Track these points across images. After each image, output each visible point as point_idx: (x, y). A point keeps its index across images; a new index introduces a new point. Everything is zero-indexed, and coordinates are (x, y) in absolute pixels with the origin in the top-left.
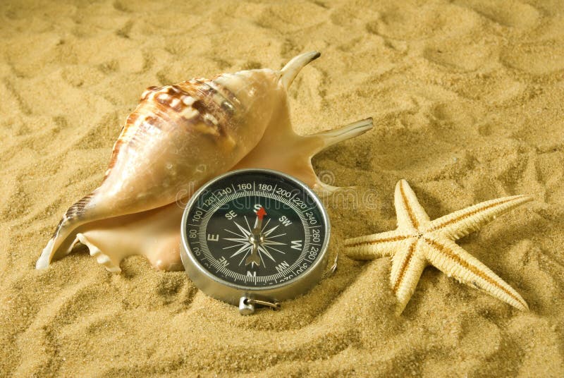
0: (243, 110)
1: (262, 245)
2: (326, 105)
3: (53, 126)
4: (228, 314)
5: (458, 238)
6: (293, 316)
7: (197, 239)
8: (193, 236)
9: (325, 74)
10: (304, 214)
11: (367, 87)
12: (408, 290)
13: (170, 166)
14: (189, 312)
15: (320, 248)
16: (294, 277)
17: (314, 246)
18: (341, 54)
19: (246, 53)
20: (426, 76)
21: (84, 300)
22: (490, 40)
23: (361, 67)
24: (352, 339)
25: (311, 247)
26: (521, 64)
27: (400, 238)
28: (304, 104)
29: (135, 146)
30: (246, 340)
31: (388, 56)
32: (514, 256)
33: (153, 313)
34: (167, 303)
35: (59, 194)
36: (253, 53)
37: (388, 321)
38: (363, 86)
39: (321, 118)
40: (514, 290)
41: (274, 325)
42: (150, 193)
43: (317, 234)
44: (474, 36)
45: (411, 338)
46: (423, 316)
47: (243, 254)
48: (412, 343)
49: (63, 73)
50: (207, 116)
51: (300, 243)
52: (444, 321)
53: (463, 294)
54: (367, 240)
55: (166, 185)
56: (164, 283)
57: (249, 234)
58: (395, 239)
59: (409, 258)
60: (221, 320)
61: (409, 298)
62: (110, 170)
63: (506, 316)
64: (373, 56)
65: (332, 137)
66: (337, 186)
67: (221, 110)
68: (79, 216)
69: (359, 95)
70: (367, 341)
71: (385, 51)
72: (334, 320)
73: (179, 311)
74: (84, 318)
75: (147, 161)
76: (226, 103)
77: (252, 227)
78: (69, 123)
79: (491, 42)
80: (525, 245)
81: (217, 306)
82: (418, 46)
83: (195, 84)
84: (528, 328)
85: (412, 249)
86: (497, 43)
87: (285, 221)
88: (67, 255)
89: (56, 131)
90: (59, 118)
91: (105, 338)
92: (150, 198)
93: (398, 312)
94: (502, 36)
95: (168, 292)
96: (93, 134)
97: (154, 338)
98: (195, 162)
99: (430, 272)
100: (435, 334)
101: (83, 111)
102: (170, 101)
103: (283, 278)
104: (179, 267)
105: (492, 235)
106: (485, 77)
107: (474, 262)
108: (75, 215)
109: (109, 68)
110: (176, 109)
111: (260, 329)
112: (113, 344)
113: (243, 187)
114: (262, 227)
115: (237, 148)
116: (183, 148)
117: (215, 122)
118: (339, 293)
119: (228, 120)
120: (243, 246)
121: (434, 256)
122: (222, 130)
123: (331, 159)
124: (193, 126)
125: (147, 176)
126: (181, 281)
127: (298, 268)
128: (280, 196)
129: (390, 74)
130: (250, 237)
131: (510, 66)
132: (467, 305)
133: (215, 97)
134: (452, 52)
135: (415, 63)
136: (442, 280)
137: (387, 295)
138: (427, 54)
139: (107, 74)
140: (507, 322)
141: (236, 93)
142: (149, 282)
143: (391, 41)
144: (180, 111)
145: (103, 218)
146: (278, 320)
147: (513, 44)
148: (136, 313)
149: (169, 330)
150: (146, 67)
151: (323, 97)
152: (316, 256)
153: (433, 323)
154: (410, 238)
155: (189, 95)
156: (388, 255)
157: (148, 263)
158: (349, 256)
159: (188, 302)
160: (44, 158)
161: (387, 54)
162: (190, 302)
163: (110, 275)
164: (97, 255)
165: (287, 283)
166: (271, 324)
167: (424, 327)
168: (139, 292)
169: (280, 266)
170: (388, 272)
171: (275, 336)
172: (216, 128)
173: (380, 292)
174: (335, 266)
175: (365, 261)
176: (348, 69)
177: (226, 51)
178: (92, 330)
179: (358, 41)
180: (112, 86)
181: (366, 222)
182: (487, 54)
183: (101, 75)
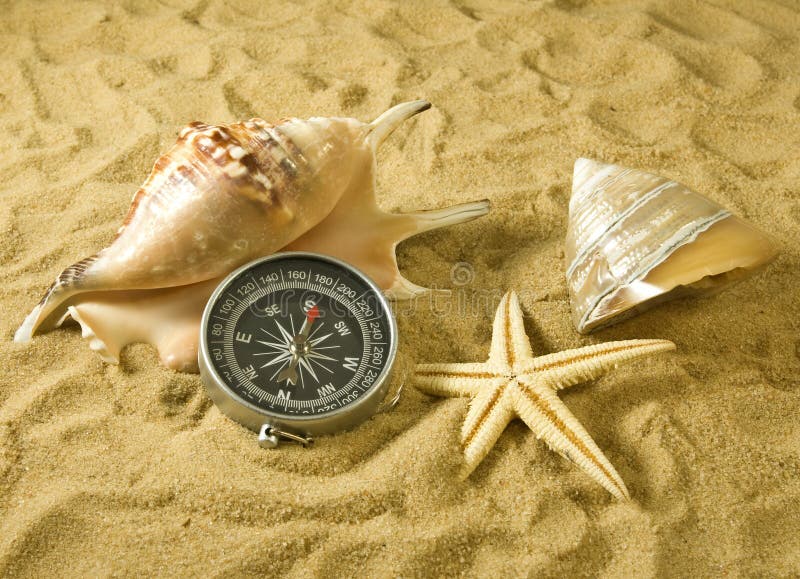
0: (309, 173)
1: (305, 357)
2: (439, 165)
3: (73, 141)
4: (243, 443)
5: (562, 388)
6: (327, 459)
7: (222, 337)
8: (216, 332)
9: (449, 119)
10: (368, 323)
11: (501, 148)
12: (482, 448)
13: (199, 236)
14: (197, 432)
15: (379, 372)
16: (338, 407)
17: (371, 369)
18: (476, 93)
19: (351, 71)
20: (584, 143)
21: (66, 393)
22: (684, 103)
23: (501, 115)
24: (392, 503)
25: (368, 369)
26: (719, 145)
27: (487, 375)
28: (410, 159)
29: (159, 203)
30: (259, 482)
31: (541, 105)
32: (632, 423)
33: (150, 425)
34: (170, 415)
35: (61, 241)
36: (361, 72)
37: (446, 487)
38: (495, 146)
39: (428, 183)
40: (615, 471)
41: (300, 466)
42: (170, 267)
43: (379, 354)
44: (664, 94)
45: (472, 512)
46: (494, 485)
47: (278, 365)
48: (468, 520)
49: (101, 66)
50: (259, 177)
51: (355, 361)
52: (519, 497)
53: (552, 464)
54: (444, 370)
55: (191, 260)
56: (170, 388)
57: (291, 339)
58: (480, 376)
59: (491, 405)
60: (234, 450)
61: (481, 459)
62: (124, 227)
63: (601, 502)
64: (521, 102)
65: (429, 220)
66: (426, 286)
67: (280, 169)
68: (75, 283)
69: (488, 158)
70: (412, 508)
71: (538, 97)
72: (376, 474)
73: (184, 428)
74: (61, 418)
75: (171, 225)
76: (288, 161)
77: (297, 330)
78: (95, 139)
79: (685, 107)
80: (650, 408)
81: (232, 430)
82: (585, 97)
83: (251, 129)
84: (625, 523)
85: (498, 394)
86: (693, 109)
87: (343, 329)
88: (55, 329)
89: (75, 150)
90: (82, 130)
91: (82, 451)
92: (169, 274)
93: (463, 475)
94: (703, 99)
95: (174, 399)
96: (122, 162)
97: (145, 459)
98: (233, 236)
99: (516, 426)
100: (503, 512)
101: (117, 124)
102: (213, 150)
103: (322, 406)
104: (194, 368)
105: (613, 388)
106: (663, 156)
107: (573, 424)
108: (70, 280)
109: (163, 67)
110: (218, 162)
111: (280, 470)
112: (90, 460)
113: (295, 275)
114: (310, 334)
115: (294, 222)
116: (219, 216)
117: (268, 185)
118: (394, 436)
119: (287, 184)
120: (280, 354)
121: (523, 407)
122: (275, 196)
123: (428, 245)
124: (237, 188)
125: (168, 246)
126: (194, 387)
127: (345, 396)
128: (342, 295)
129: (537, 133)
130: (292, 343)
131: (704, 146)
132: (554, 480)
133: (274, 151)
134: (629, 111)
135: (574, 123)
136: (530, 441)
137: (452, 451)
138: (594, 110)
139: (159, 76)
140: (601, 509)
141: (304, 149)
142: (152, 383)
143: (550, 82)
144: (223, 166)
145: (107, 289)
146: (306, 461)
147: (714, 113)
148: (128, 421)
149: (165, 451)
150: (212, 71)
151: (437, 154)
152: (372, 384)
153: (504, 497)
154: (499, 378)
155: (239, 144)
156: (467, 396)
157: (156, 356)
158: (419, 389)
159: (198, 417)
160: (53, 186)
161: (541, 102)
162: (200, 417)
163: (105, 365)
164: (90, 338)
165: (327, 415)
166: (296, 465)
167: (491, 500)
168: (138, 395)
169: (323, 389)
170: (461, 419)
171: (296, 481)
172: (268, 194)
173: (442, 445)
174: (397, 399)
175: (437, 398)
176: (482, 116)
177: (325, 63)
178: (67, 437)
179: (506, 76)
180: (161, 95)
181: (451, 344)
182: (676, 123)
183: (150, 76)
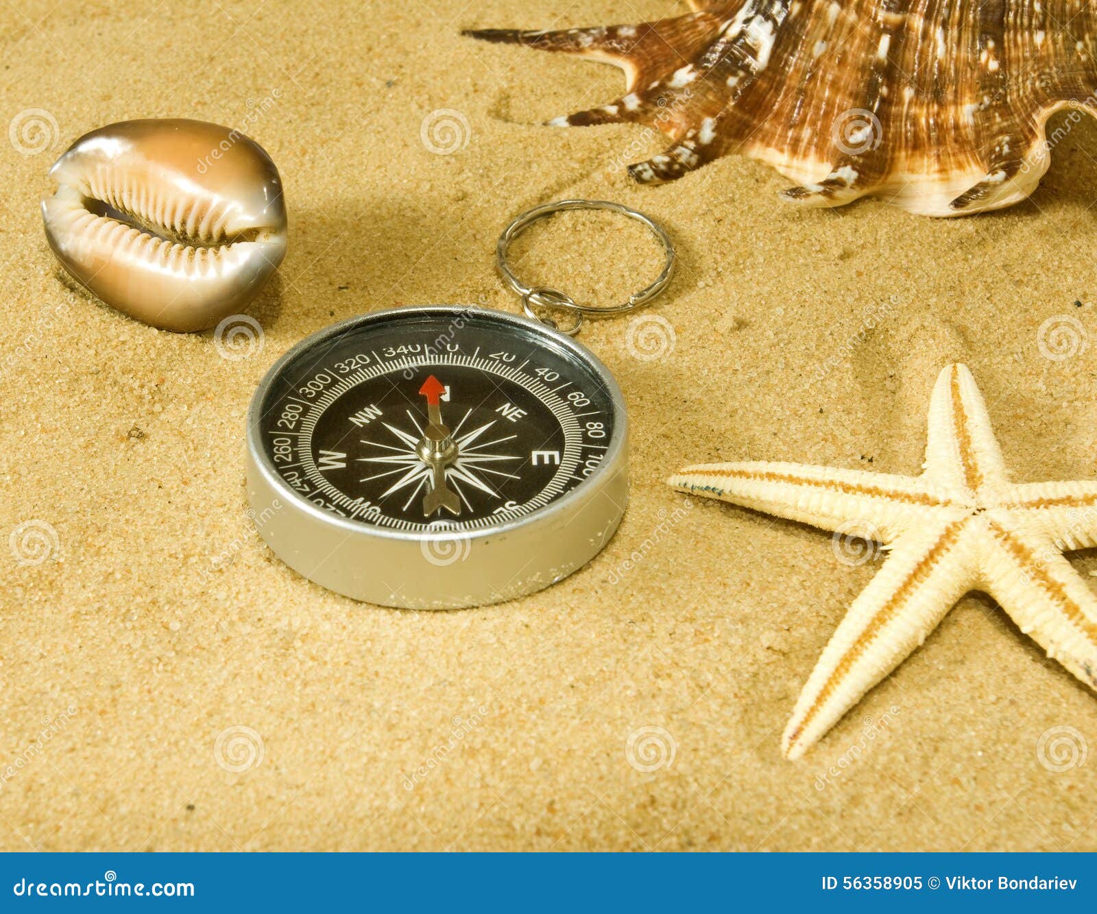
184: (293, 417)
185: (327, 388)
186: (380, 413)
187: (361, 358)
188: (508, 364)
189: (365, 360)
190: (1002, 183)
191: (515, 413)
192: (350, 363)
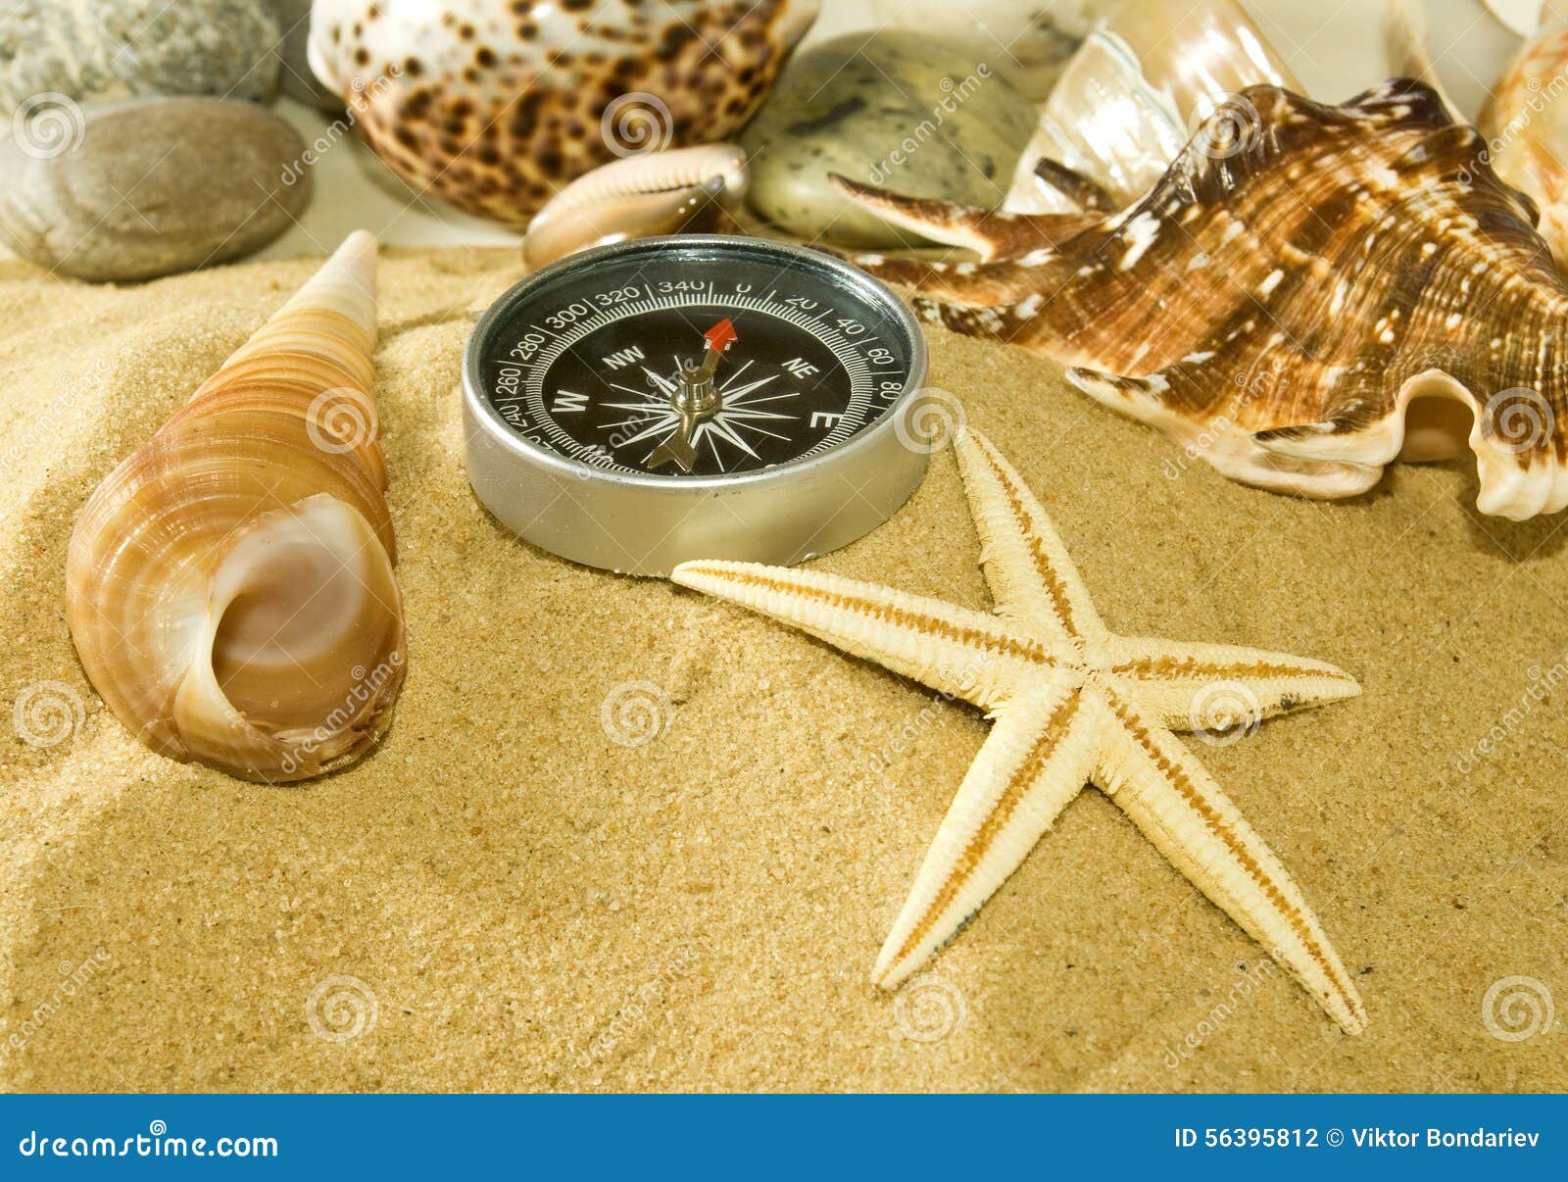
184: (531, 347)
185: (580, 319)
186: (641, 356)
187: (630, 291)
188: (805, 312)
189: (634, 293)
190: (1325, 434)
191: (805, 370)
192: (616, 295)
